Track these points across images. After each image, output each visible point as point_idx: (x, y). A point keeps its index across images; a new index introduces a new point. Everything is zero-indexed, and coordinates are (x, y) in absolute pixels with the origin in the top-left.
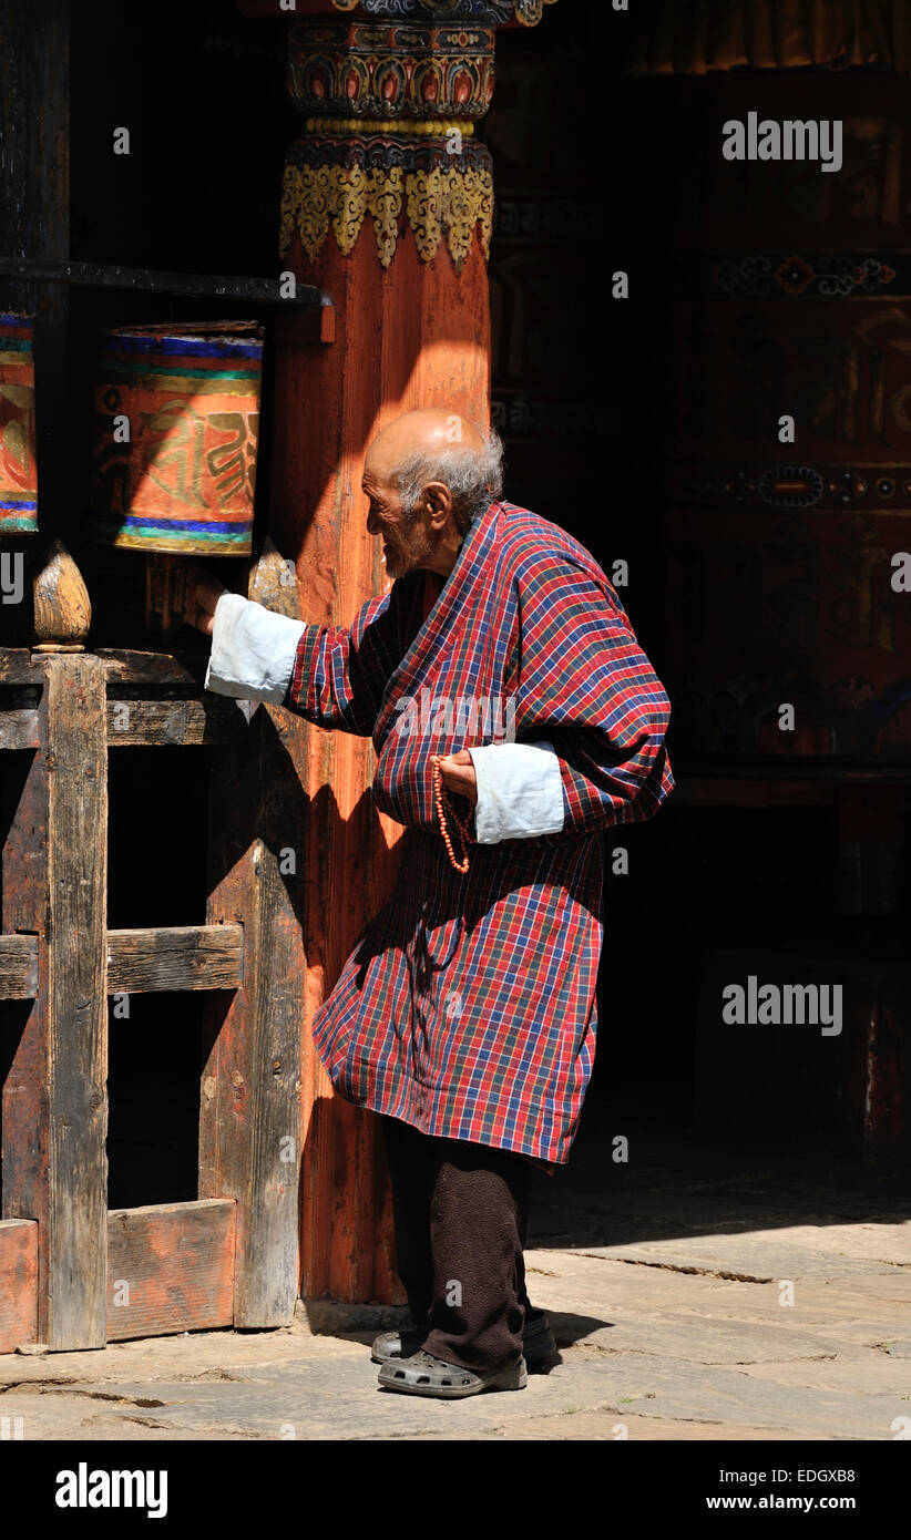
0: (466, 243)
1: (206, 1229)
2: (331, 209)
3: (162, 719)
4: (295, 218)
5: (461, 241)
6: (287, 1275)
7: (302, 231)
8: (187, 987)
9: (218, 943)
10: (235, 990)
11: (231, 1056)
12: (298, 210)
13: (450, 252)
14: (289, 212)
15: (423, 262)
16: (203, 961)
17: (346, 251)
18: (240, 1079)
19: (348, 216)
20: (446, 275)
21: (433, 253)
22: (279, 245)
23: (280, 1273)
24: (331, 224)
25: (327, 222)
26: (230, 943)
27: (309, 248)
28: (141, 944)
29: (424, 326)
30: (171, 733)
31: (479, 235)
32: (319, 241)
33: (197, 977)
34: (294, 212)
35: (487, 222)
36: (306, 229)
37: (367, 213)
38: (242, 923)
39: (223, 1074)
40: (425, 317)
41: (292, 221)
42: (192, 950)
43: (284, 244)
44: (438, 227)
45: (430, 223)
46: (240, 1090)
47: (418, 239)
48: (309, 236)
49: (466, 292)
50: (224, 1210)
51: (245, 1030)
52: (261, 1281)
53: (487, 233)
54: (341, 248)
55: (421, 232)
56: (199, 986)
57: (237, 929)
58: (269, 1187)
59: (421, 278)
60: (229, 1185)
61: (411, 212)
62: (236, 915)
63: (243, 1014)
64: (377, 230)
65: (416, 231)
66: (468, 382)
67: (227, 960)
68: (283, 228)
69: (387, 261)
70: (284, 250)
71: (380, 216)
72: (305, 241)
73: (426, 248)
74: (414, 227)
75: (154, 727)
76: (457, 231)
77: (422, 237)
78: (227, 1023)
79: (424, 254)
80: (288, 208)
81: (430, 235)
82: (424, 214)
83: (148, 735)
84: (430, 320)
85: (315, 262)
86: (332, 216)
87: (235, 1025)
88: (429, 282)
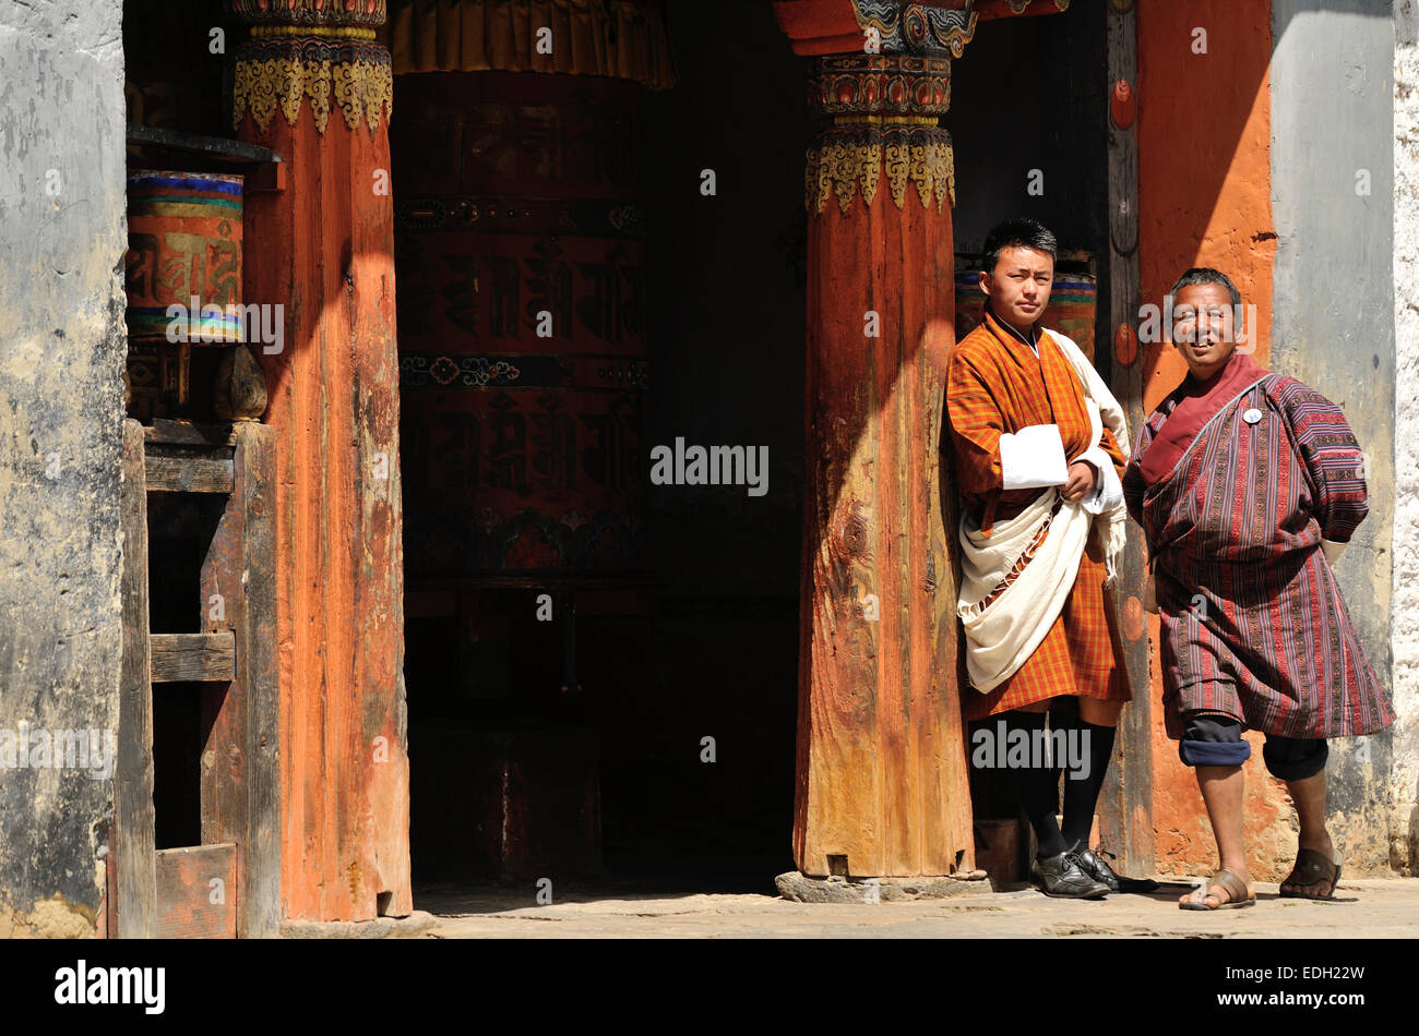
0: (377, 117)
1: (217, 866)
2: (278, 91)
3: (178, 471)
4: (247, 100)
5: (375, 116)
6: (274, 901)
7: (253, 108)
8: (199, 679)
9: (219, 645)
10: (231, 682)
11: (227, 733)
12: (249, 94)
13: (367, 123)
14: (241, 95)
15: (350, 129)
16: (208, 658)
17: (292, 121)
18: (236, 750)
19: (293, 96)
20: (366, 140)
21: (357, 122)
22: (233, 120)
23: (269, 899)
24: (279, 103)
25: (275, 100)
26: (226, 645)
27: (260, 121)
28: (168, 644)
29: (353, 177)
30: (183, 482)
31: (385, 113)
32: (268, 116)
33: (205, 671)
34: (245, 95)
35: (389, 103)
36: (257, 107)
37: (305, 93)
38: (234, 631)
39: (221, 748)
40: (353, 170)
41: (243, 102)
42: (202, 650)
43: (237, 120)
44: (360, 104)
45: (355, 101)
46: (237, 759)
47: (345, 113)
48: (260, 112)
49: (378, 153)
50: (228, 851)
51: (240, 713)
52: (257, 904)
53: (390, 111)
54: (287, 120)
55: (348, 107)
56: (207, 678)
57: (230, 635)
58: (260, 833)
59: (349, 140)
60: (229, 832)
61: (338, 93)
62: (228, 625)
63: (238, 700)
64: (313, 106)
65: (343, 107)
66: (382, 220)
67: (224, 658)
68: (236, 107)
69: (322, 129)
70: (238, 124)
71: (316, 96)
72: (256, 116)
73: (353, 120)
74: (341, 104)
75: (173, 477)
76: (371, 108)
77: (348, 111)
78: (224, 708)
79: (351, 123)
80: (240, 93)
81: (355, 108)
82: (350, 94)
83: (169, 483)
84: (357, 172)
85: (265, 132)
86: (279, 96)
87: (232, 709)
88: (355, 143)
